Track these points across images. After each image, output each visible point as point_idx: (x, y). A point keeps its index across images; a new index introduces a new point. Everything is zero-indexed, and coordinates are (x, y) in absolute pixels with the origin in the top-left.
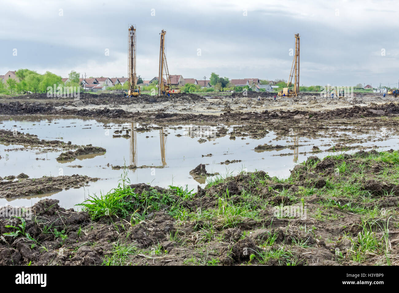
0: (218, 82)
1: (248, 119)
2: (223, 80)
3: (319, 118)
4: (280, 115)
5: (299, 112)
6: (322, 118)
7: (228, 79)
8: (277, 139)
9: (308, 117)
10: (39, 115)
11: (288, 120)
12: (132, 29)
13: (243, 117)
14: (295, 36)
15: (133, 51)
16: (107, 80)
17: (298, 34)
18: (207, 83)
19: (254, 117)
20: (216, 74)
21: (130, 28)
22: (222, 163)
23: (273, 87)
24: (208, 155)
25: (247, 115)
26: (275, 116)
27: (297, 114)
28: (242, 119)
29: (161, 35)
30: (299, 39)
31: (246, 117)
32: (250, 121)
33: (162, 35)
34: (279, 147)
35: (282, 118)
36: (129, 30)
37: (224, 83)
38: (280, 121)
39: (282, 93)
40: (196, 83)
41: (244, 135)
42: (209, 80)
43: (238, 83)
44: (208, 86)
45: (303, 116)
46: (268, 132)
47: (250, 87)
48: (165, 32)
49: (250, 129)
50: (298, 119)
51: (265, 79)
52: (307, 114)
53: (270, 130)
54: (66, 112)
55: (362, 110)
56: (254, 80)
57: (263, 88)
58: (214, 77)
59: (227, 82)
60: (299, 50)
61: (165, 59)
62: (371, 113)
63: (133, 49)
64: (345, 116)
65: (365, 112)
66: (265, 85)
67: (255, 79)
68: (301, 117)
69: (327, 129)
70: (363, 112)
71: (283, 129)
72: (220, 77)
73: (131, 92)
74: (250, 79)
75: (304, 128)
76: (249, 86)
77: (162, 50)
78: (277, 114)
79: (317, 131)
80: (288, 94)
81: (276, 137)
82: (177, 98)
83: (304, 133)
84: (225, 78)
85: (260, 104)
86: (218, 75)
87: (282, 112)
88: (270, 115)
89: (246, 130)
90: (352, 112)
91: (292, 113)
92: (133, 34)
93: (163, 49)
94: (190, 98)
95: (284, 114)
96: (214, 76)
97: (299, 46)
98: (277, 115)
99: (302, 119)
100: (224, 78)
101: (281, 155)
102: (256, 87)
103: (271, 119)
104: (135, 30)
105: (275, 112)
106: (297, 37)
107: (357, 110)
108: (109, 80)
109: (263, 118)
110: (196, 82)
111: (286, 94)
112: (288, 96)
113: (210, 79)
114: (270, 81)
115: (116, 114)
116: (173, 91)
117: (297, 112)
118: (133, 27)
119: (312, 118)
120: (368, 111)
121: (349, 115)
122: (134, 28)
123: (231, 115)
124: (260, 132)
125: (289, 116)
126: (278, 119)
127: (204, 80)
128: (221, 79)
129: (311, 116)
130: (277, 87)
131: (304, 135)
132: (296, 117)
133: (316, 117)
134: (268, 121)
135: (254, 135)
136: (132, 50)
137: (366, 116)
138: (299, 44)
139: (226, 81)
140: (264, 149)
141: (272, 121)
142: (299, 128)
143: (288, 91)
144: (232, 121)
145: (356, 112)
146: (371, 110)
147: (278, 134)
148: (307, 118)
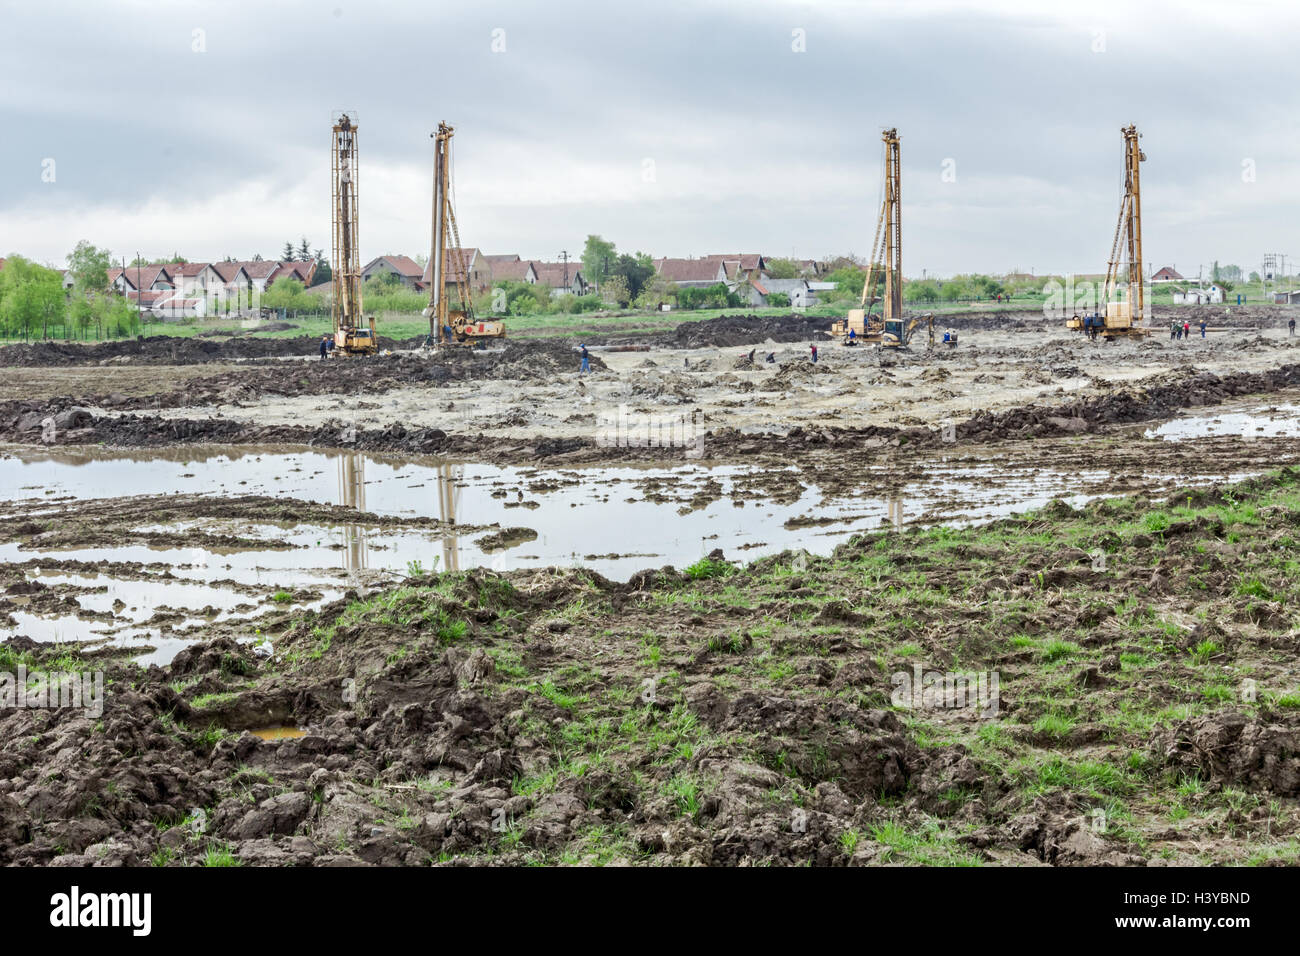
0: (615, 273)
1: (757, 453)
2: (633, 263)
3: (922, 444)
4: (831, 438)
5: (877, 429)
6: (930, 446)
7: (649, 260)
8: (822, 504)
9: (896, 442)
10: (204, 444)
11: (849, 452)
12: (345, 125)
13: (744, 447)
14: (884, 137)
15: (350, 199)
16: (202, 274)
17: (894, 130)
18: (572, 274)
19: (771, 447)
20: (606, 239)
21: (338, 123)
22: (739, 548)
23: (814, 285)
24: (712, 537)
25: (752, 441)
26: (819, 442)
27: (873, 434)
28: (743, 452)
29: (435, 138)
30: (896, 146)
31: (750, 445)
32: (762, 456)
33: (439, 141)
34: (825, 521)
35: (837, 445)
36: (336, 129)
37: (635, 277)
38: (832, 455)
39: (846, 326)
40: (530, 276)
41: (759, 496)
42: (580, 261)
43: (689, 275)
44: (577, 287)
45: (886, 440)
46: (805, 489)
47: (732, 290)
48: (451, 129)
49: (767, 481)
50: (875, 449)
51: (783, 257)
52: (896, 435)
53: (810, 482)
54: (279, 437)
55: (1031, 420)
56: (745, 259)
57: (777, 292)
58: (599, 252)
59: (648, 272)
60: (898, 183)
61: (453, 219)
62: (1054, 426)
63: (350, 193)
64: (987, 438)
65: (1038, 426)
66: (785, 281)
67: (749, 257)
68: (881, 444)
69: (928, 477)
70: (1032, 425)
71: (836, 480)
72: (620, 252)
73: (347, 337)
74: (731, 258)
75: (880, 478)
76: (727, 283)
77: (442, 191)
78: (824, 437)
79: (903, 485)
80: (865, 331)
81: (822, 498)
82: (513, 361)
83: (877, 489)
84: (639, 254)
85: (776, 387)
86: (613, 246)
87: (836, 431)
88: (808, 438)
89: (759, 485)
90: (1006, 426)
91: (861, 432)
92: (350, 142)
93: (445, 186)
94: (552, 361)
95: (841, 437)
96: (597, 247)
97: (898, 170)
98: (825, 439)
99: (883, 447)
100: (635, 257)
101: (828, 534)
102: (753, 290)
103: (811, 449)
104: (355, 129)
105: (820, 432)
106: (892, 141)
107: (1019, 419)
108: (211, 273)
109: (791, 447)
110: (530, 272)
111: (857, 332)
112: (866, 337)
113: (582, 258)
114: (806, 263)
115: (430, 441)
116: (481, 329)
117: (872, 431)
118: (348, 120)
119: (907, 446)
120: (1043, 424)
121: (996, 433)
122: (353, 124)
123: (715, 443)
124: (788, 489)
125: (851, 441)
126: (827, 448)
127: (562, 261)
128: (625, 259)
129: (905, 439)
130: (830, 286)
131: (874, 494)
132: (871, 443)
133: (917, 443)
134: (804, 457)
135: (778, 496)
136: (345, 198)
137: (1039, 434)
138: (897, 161)
139: (642, 269)
140: (800, 525)
141: (814, 453)
142: (869, 476)
143: (865, 321)
144: (720, 456)
145: (1016, 424)
146: (1053, 420)
147: (824, 493)
148: (893, 446)
